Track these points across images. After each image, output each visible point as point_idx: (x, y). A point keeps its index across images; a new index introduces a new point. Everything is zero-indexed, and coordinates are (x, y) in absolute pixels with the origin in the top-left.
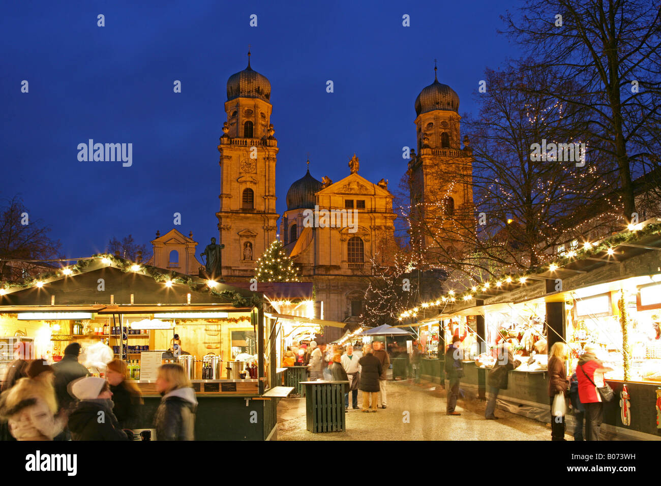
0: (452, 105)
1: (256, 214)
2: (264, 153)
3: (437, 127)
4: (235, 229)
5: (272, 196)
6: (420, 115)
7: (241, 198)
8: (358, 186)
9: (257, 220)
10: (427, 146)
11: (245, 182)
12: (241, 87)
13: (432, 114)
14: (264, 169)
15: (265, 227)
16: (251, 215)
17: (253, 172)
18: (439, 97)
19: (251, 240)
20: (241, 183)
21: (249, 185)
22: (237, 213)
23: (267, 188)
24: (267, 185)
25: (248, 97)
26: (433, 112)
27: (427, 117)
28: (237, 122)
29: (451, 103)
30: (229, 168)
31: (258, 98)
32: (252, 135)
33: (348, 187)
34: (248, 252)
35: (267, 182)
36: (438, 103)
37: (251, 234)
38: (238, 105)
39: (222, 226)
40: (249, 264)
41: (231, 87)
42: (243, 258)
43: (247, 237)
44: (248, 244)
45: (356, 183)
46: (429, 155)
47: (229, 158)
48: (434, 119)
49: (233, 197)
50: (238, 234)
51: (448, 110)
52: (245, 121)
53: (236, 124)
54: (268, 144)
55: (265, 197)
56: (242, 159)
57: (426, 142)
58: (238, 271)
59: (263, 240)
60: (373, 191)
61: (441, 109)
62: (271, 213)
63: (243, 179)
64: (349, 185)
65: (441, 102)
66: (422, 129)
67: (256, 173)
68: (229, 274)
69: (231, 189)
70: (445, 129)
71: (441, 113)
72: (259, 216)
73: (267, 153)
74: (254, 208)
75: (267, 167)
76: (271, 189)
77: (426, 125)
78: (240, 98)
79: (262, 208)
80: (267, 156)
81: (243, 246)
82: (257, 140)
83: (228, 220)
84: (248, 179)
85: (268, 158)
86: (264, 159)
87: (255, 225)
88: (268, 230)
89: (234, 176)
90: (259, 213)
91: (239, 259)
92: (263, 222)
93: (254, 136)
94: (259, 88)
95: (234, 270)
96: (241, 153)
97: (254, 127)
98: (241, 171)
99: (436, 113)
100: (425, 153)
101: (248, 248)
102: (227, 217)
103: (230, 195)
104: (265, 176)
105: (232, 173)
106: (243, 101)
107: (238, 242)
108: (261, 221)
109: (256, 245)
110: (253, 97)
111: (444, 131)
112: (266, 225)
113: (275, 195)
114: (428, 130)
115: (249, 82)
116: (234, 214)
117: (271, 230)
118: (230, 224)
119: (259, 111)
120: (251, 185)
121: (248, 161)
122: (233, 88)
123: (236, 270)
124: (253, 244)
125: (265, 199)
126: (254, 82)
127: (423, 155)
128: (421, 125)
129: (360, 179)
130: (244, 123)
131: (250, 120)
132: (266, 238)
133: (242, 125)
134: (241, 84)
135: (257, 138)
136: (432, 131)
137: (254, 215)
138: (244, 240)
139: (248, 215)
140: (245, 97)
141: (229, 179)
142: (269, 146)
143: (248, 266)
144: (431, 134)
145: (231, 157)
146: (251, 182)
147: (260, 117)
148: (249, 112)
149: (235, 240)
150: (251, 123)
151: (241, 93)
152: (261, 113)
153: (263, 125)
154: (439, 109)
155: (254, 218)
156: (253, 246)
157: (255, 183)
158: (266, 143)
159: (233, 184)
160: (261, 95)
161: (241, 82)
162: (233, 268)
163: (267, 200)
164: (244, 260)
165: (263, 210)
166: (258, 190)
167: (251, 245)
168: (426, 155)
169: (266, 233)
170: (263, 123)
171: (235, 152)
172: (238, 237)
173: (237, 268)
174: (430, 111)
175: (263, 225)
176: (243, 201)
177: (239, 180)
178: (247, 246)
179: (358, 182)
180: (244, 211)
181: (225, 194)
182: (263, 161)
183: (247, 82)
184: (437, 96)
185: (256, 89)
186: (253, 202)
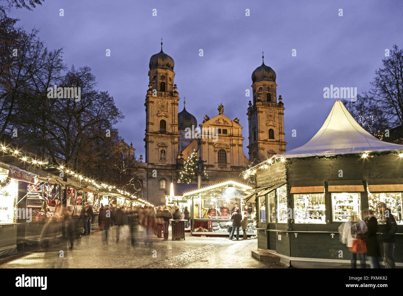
0: (273, 78)
1: (167, 134)
2: (171, 100)
3: (265, 89)
4: (156, 143)
5: (176, 125)
6: (255, 83)
7: (159, 125)
8: (223, 121)
9: (168, 138)
10: (259, 101)
11: (162, 116)
12: (158, 62)
13: (262, 83)
14: (172, 110)
15: (172, 142)
16: (165, 135)
17: (166, 111)
18: (266, 73)
19: (164, 149)
20: (159, 116)
21: (163, 118)
22: (157, 133)
23: (173, 120)
24: (173, 118)
25: (163, 68)
26: (262, 81)
27: (259, 84)
28: (156, 82)
29: (272, 77)
30: (152, 108)
31: (168, 69)
32: (165, 90)
33: (218, 121)
34: (163, 156)
35: (173, 117)
36: (265, 77)
37: (164, 146)
38: (157, 73)
39: (149, 140)
40: (164, 162)
41: (153, 62)
42: (160, 159)
43: (163, 147)
44: (163, 151)
45: (222, 119)
46: (261, 105)
47: (152, 102)
48: (263, 85)
49: (155, 124)
50: (157, 145)
51: (270, 81)
52: (161, 82)
53: (155, 83)
54: (174, 96)
55: (172, 125)
56: (159, 103)
57: (259, 98)
58: (157, 166)
59: (171, 149)
60: (231, 124)
61: (267, 80)
62: (176, 134)
63: (160, 114)
64: (218, 120)
65: (267, 76)
66: (256, 90)
67: (167, 112)
68: (153, 168)
69: (153, 120)
70: (269, 91)
71: (267, 83)
72: (169, 136)
73: (173, 100)
74: (166, 131)
75: (173, 108)
76: (175, 121)
77: (258, 89)
78: (158, 69)
79: (171, 131)
80: (173, 102)
81: (160, 152)
82: (168, 93)
83: (152, 137)
84: (163, 115)
85: (174, 103)
86: (172, 104)
87: (167, 141)
88: (174, 144)
89: (155, 112)
90: (169, 134)
91: (158, 159)
92: (171, 139)
93: (166, 90)
94: (168, 63)
95: (155, 166)
96: (159, 100)
97: (166, 85)
98: (159, 110)
99: (264, 82)
100: (258, 104)
101: (163, 153)
102: (152, 136)
103: (153, 123)
104: (172, 113)
105: (154, 111)
106: (160, 71)
107: (157, 150)
108: (170, 138)
109: (168, 152)
110: (165, 69)
111: (268, 92)
112: (173, 141)
113: (177, 124)
114: (259, 91)
115: (163, 60)
116: (156, 134)
117: (176, 144)
118: (153, 139)
119: (168, 77)
120: (164, 118)
121: (163, 104)
122: (154, 63)
123: (157, 165)
124: (166, 151)
125: (172, 126)
126: (166, 60)
127: (258, 105)
128: (255, 88)
129: (224, 117)
130: (160, 83)
131: (164, 81)
132: (173, 148)
133: (159, 84)
134: (158, 61)
135: (168, 92)
136: (262, 92)
137: (167, 135)
138: (161, 149)
139: (163, 135)
140: (161, 68)
141: (152, 114)
142: (174, 97)
143: (163, 163)
144: (261, 94)
145: (154, 102)
146: (165, 116)
147: (169, 80)
148: (163, 77)
149: (156, 148)
150: (164, 83)
151: (159, 66)
152: (169, 78)
153: (170, 84)
154: (266, 80)
155: (166, 137)
156: (166, 152)
157: (167, 117)
158: (173, 95)
159: (154, 117)
160: (169, 67)
161: (158, 60)
162: (155, 164)
163: (173, 127)
164: (161, 160)
165: (171, 132)
166: (169, 121)
167: (164, 151)
168: (259, 105)
169: (173, 146)
170: (171, 83)
171: (156, 99)
172: (157, 147)
173: (157, 164)
174: (260, 81)
175: (171, 141)
176: (160, 127)
177: (158, 115)
178: (162, 152)
179: (223, 119)
180: (161, 132)
181: (150, 123)
182: (171, 105)
183: (162, 60)
184: (265, 73)
185: (166, 64)
186: (165, 127)
